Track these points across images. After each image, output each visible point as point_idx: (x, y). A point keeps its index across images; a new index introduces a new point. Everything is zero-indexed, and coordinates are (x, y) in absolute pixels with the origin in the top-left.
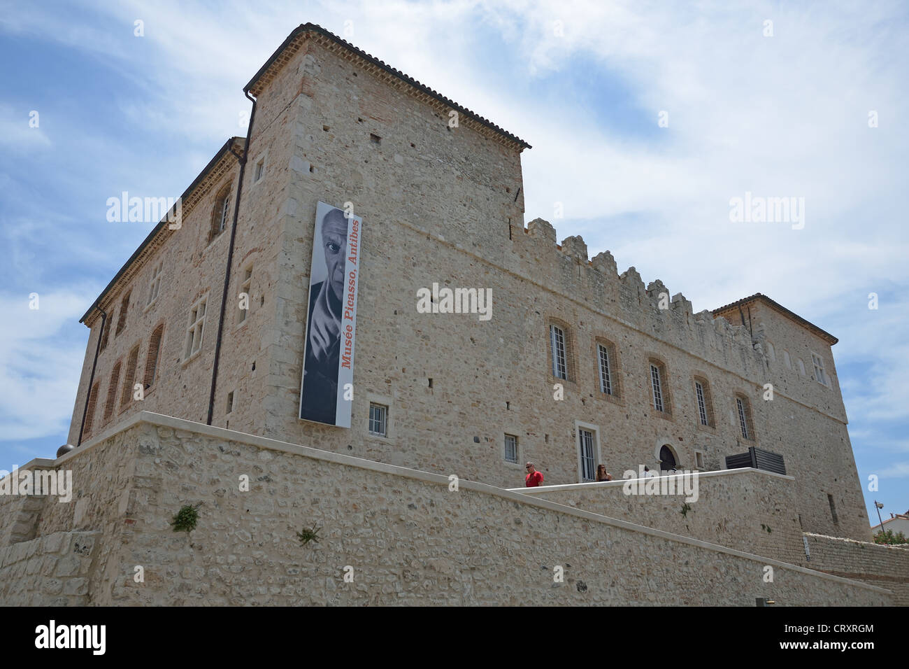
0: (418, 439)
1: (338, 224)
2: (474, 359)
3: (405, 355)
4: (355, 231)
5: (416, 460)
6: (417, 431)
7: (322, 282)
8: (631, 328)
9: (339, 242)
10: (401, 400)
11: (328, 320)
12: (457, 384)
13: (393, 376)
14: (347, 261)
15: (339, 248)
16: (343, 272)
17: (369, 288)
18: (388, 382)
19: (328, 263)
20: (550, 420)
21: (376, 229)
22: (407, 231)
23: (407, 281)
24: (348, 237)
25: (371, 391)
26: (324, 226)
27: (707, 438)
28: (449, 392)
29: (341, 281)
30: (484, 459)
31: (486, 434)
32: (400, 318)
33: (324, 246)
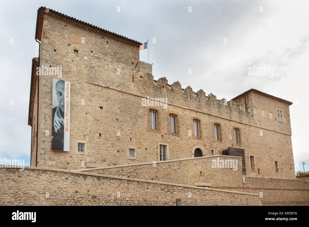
0: (96, 153)
1: (61, 85)
3: (90, 127)
4: (68, 87)
5: (95, 159)
6: (95, 150)
7: (57, 107)
8: (186, 109)
9: (62, 92)
10: (89, 141)
12: (110, 135)
13: (86, 134)
14: (65, 98)
15: (62, 94)
16: (64, 102)
18: (84, 136)
19: (58, 100)
20: (147, 143)
21: (77, 85)
23: (90, 102)
24: (65, 90)
26: (56, 87)
27: (217, 145)
29: (63, 105)
30: (121, 157)
31: (122, 149)
32: (88, 115)
33: (57, 94)
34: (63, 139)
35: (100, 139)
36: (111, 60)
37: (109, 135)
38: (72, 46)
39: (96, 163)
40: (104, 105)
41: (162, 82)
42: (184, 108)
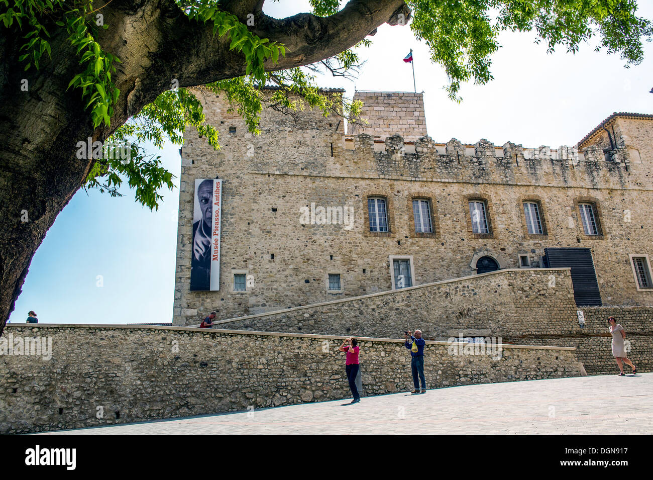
0: (265, 288)
2: (304, 236)
3: (255, 245)
10: (254, 269)
11: (203, 239)
14: (214, 205)
16: (211, 212)
17: (231, 215)
18: (245, 261)
19: (202, 210)
20: (366, 260)
22: (255, 176)
23: (255, 204)
25: (234, 268)
26: (199, 192)
28: (286, 259)
32: (252, 226)
34: (210, 269)
35: (273, 263)
36: (290, 129)
37: (290, 254)
38: (226, 124)
39: (266, 305)
40: (280, 204)
41: (391, 143)
42: (445, 183)
